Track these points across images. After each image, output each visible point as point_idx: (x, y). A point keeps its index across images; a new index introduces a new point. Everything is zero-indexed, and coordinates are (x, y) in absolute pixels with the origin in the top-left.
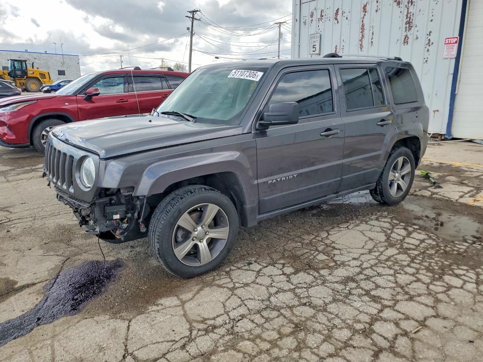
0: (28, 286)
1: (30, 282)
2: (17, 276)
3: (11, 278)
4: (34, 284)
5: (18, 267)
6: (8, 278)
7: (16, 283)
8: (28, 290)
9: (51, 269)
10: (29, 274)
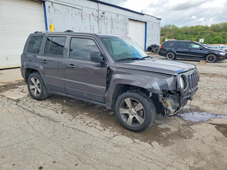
0: (212, 124)
1: (211, 125)
2: (213, 129)
3: (216, 129)
4: (210, 123)
5: (210, 133)
6: (217, 130)
7: (215, 127)
8: (213, 123)
9: (199, 125)
10: (209, 127)
